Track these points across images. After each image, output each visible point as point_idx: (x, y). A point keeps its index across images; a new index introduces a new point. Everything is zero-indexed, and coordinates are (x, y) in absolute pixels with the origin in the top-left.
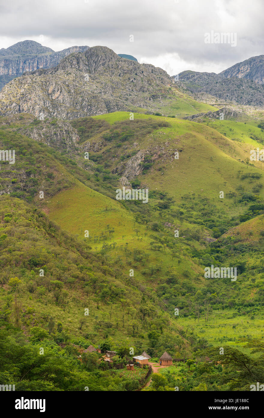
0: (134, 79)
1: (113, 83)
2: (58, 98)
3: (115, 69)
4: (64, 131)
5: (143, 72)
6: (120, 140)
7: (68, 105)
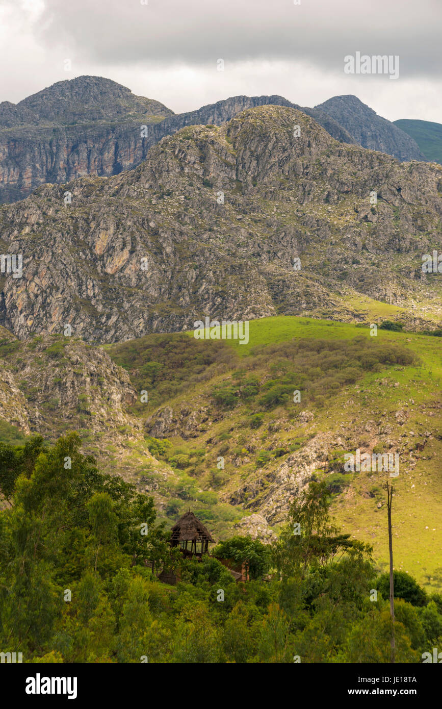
0: (373, 210)
1: (305, 224)
2: (122, 269)
3: (314, 178)
4: (85, 374)
5: (399, 190)
6: (261, 404)
7: (154, 293)
